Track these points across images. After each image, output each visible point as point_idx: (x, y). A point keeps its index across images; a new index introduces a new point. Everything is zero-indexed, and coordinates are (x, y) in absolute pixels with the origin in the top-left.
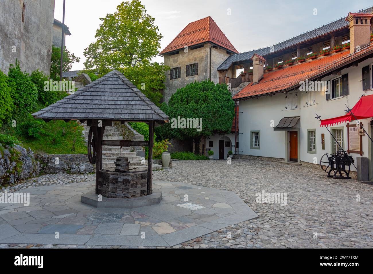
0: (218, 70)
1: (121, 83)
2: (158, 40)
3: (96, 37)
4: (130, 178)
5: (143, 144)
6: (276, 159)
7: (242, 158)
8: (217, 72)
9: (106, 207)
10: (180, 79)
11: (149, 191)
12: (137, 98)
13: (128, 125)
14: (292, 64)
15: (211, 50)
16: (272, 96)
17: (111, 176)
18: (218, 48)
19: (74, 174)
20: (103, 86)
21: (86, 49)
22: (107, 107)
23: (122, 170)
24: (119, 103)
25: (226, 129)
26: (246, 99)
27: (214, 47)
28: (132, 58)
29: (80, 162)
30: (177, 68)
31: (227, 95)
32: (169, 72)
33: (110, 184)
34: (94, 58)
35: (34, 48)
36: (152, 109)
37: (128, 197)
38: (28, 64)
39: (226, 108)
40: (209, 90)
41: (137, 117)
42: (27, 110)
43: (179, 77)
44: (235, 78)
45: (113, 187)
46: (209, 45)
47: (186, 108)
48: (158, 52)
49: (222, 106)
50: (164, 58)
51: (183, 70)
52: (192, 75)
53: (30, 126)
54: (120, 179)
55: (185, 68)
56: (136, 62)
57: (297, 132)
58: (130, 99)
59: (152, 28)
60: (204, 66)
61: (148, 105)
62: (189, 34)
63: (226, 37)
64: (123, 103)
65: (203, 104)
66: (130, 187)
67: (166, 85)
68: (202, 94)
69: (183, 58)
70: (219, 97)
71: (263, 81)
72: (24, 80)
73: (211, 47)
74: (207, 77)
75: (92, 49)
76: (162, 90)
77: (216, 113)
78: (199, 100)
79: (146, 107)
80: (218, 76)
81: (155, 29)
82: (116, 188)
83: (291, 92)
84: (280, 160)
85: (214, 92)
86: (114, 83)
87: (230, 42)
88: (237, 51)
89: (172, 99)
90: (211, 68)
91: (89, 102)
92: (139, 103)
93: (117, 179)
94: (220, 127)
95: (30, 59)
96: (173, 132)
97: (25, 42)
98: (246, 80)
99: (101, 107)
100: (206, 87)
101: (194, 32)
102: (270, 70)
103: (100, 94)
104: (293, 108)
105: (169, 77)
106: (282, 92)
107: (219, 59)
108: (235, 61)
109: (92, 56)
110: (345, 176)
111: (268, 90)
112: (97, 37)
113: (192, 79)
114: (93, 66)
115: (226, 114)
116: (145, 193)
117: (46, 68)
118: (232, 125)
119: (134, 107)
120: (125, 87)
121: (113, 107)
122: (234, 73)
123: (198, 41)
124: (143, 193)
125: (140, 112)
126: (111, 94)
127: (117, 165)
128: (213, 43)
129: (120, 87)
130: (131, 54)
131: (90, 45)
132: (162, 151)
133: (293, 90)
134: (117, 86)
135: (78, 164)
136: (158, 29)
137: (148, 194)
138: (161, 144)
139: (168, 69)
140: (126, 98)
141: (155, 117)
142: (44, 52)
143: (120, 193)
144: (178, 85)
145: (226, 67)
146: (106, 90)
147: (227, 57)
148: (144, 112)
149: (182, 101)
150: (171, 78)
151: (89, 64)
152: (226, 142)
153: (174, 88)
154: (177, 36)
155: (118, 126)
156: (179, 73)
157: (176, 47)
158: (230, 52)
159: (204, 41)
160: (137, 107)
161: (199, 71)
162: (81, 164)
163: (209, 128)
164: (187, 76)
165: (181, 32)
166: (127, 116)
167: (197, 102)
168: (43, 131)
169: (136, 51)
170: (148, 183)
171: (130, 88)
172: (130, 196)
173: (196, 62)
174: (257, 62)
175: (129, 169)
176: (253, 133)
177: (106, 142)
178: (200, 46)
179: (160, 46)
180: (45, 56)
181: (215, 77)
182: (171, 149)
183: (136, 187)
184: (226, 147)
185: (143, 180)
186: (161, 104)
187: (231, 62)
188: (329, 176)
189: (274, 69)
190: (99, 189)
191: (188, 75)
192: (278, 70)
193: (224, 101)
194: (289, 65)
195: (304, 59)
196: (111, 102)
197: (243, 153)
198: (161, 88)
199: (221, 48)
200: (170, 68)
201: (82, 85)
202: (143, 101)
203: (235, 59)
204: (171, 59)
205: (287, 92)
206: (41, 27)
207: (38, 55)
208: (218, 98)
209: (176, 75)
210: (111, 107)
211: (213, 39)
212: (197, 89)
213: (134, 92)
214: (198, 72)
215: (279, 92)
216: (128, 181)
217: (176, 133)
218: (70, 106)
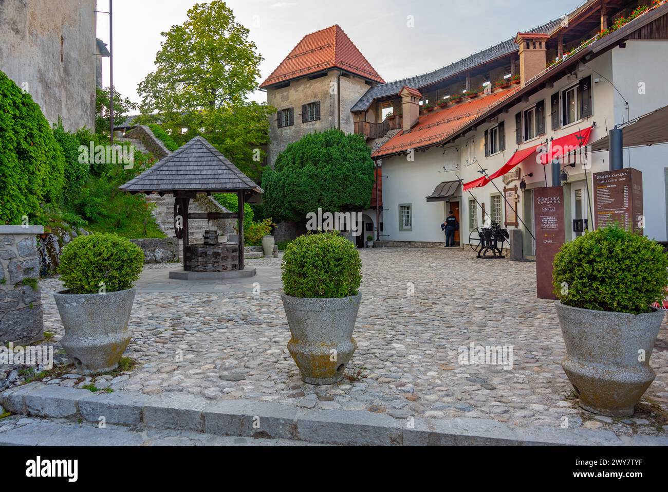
0: (352, 112)
1: (205, 150)
2: (256, 63)
3: (156, 63)
4: (220, 251)
5: (233, 215)
6: (433, 243)
7: (388, 245)
8: (351, 114)
9: (197, 279)
10: (293, 128)
11: (241, 266)
12: (224, 167)
13: (214, 200)
14: (459, 101)
15: (339, 80)
16: (424, 151)
17: (200, 249)
18: (351, 77)
19: (149, 263)
20: (187, 155)
21: (141, 84)
22: (193, 177)
23: (212, 242)
24: (205, 172)
25: (362, 203)
26: (391, 157)
27: (343, 75)
28: (215, 95)
29: (155, 247)
30: (288, 109)
31: (362, 151)
32: (276, 117)
33: (200, 258)
34: (154, 96)
35: (75, 96)
36: (239, 178)
37: (219, 271)
38: (70, 120)
39: (359, 171)
40: (335, 145)
41: (224, 186)
42: (80, 185)
43: (292, 124)
44: (380, 122)
45: (202, 260)
46: (336, 72)
47: (300, 173)
48: (257, 84)
49: (354, 169)
50: (266, 93)
51: (297, 113)
52: (312, 120)
53: (86, 205)
54: (210, 252)
55: (301, 110)
56: (222, 101)
57: (458, 202)
58: (217, 168)
59: (245, 45)
60: (329, 105)
61: (235, 173)
62: (305, 54)
63: (364, 58)
64: (210, 172)
65: (325, 166)
66: (220, 260)
67: (271, 137)
68: (324, 151)
69: (297, 93)
70: (349, 155)
71: (417, 128)
72: (73, 143)
73: (339, 76)
74: (334, 123)
75: (150, 83)
76: (266, 144)
77: (345, 179)
78: (319, 160)
79: (233, 176)
80: (352, 120)
81: (251, 46)
82: (206, 262)
83: (448, 145)
84: (438, 244)
85: (342, 147)
86: (198, 151)
87: (370, 65)
88: (383, 80)
89: (279, 160)
90: (341, 108)
91: (174, 173)
92: (225, 172)
93: (206, 252)
94: (351, 200)
95: (72, 112)
96: (282, 211)
97: (66, 90)
98: (395, 125)
99: (187, 177)
100: (332, 139)
101: (313, 51)
102: (430, 109)
103: (184, 164)
104: (453, 168)
105: (276, 124)
106: (436, 145)
107: (352, 94)
108: (377, 96)
109: (152, 94)
110: (498, 254)
111: (420, 143)
112: (158, 64)
113: (311, 127)
114: (153, 109)
115: (360, 182)
116: (237, 268)
117: (90, 121)
118: (370, 197)
119: (221, 176)
120: (210, 155)
121: (200, 177)
122: (378, 115)
123: (318, 66)
124: (234, 267)
125: (227, 181)
126: (196, 164)
127: (206, 238)
128: (343, 69)
129: (205, 155)
130: (214, 90)
131: (148, 78)
132: (263, 234)
133: (449, 142)
134: (202, 155)
135: (153, 251)
136: (255, 46)
137: (239, 269)
138: (262, 225)
139: (273, 111)
140: (212, 168)
141: (242, 186)
142: (87, 99)
143: (210, 266)
144: (291, 137)
145: (364, 106)
146: (191, 159)
147: (366, 90)
148: (231, 181)
149: (294, 163)
150: (280, 126)
151: (147, 107)
152: (367, 224)
153: (283, 142)
154: (287, 57)
155: (200, 202)
156: (292, 117)
157: (285, 76)
158: (371, 81)
159: (328, 66)
160: (224, 176)
161: (322, 114)
162: (157, 250)
163: (335, 203)
164: (303, 123)
165: (293, 51)
166: (214, 186)
167: (315, 163)
168: (104, 211)
169: (222, 85)
170: (239, 257)
171: (216, 156)
172: (220, 269)
173: (316, 100)
174: (409, 99)
175: (218, 242)
176: (402, 207)
177: (192, 216)
178: (321, 74)
179: (260, 73)
180: (88, 104)
181: (347, 123)
182: (283, 238)
183: (226, 260)
184: (367, 230)
185: (234, 254)
186: (264, 168)
187: (372, 98)
188: (479, 257)
189: (436, 108)
190: (188, 264)
191: (305, 121)
192: (441, 110)
193: (357, 161)
194: (457, 103)
195: (476, 94)
196: (197, 172)
197: (390, 239)
198: (264, 142)
199: (355, 75)
200: (276, 109)
201: (140, 143)
202: (230, 169)
203: (378, 93)
204: (279, 95)
205: (443, 146)
206: (82, 64)
207: (80, 105)
208: (347, 157)
209: (287, 121)
210: (197, 177)
211: (342, 63)
212: (317, 143)
213: (220, 160)
214: (320, 115)
215: (433, 146)
216: (218, 254)
217: (287, 211)
218: (155, 177)
